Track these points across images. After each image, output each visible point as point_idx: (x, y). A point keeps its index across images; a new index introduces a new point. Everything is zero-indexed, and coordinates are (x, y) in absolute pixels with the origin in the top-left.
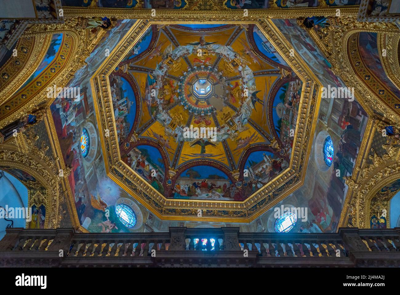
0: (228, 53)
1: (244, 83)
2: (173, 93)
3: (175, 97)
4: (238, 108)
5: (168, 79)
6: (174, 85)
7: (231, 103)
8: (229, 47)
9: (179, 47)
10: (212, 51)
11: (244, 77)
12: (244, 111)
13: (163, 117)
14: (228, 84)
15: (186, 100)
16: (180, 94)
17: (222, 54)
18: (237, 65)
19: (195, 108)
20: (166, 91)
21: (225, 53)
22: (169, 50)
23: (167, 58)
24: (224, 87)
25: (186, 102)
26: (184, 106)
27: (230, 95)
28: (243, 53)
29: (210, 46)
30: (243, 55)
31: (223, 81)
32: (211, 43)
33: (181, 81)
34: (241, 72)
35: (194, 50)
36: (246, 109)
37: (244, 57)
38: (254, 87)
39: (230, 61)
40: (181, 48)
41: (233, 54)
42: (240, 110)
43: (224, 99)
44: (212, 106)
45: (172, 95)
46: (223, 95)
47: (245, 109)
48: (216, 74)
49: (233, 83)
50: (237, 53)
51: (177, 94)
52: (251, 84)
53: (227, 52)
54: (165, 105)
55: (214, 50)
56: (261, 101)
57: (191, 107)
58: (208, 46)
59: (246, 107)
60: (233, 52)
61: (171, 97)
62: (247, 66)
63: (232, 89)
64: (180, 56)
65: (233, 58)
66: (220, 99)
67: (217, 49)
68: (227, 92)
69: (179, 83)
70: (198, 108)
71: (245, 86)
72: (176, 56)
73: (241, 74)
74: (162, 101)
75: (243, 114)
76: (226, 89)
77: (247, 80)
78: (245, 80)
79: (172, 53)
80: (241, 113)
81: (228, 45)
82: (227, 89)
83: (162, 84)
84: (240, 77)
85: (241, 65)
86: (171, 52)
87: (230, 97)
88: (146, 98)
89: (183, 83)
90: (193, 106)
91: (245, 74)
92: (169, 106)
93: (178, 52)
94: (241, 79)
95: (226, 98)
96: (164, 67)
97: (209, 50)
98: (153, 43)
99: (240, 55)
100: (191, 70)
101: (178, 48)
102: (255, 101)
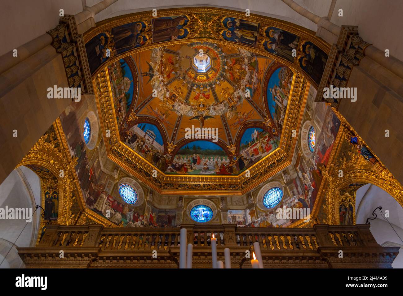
0: (179, 107)
1: (162, 81)
2: (231, 69)
3: (230, 63)
4: (165, 53)
5: (234, 84)
6: (230, 75)
7: (172, 55)
8: (180, 114)
9: (221, 115)
10: (193, 107)
11: (163, 86)
12: (158, 54)
13: (246, 51)
14: (177, 73)
15: (219, 56)
16: (225, 64)
17: (185, 105)
18: (171, 97)
19: (210, 47)
20: (238, 74)
21: (183, 106)
22: (230, 115)
23: (232, 107)
24: (181, 69)
25: (219, 54)
26: (222, 51)
27: (174, 63)
28: (168, 113)
29: (196, 114)
30: (167, 111)
31: (182, 75)
32: (194, 118)
33: (222, 75)
34: (167, 91)
35: (209, 110)
36: (156, 58)
37: (166, 109)
38: (153, 83)
39: (177, 100)
40: (220, 112)
41: (176, 108)
42: (162, 53)
43: (180, 57)
44: (191, 47)
45: (233, 67)
46: (181, 60)
47: (158, 57)
48: (189, 80)
49: (172, 77)
50: (172, 111)
51: (228, 65)
52: (156, 84)
53: (180, 109)
54: (241, 61)
55: (192, 109)
56: (144, 76)
57: (214, 48)
58: (197, 115)
59: (157, 59)
60: (175, 110)
61: (234, 65)
62: (162, 100)
63: (173, 70)
64: (221, 103)
65: (175, 104)
66: (183, 56)
67: (189, 111)
68: (177, 65)
69: (225, 74)
70: (207, 46)
71: (161, 79)
72: (225, 105)
73: (166, 89)
74: (244, 67)
75: (159, 50)
76: (179, 68)
77: (160, 85)
78: (162, 83)
79: (228, 109)
80: (161, 50)
81: (181, 117)
82: (177, 68)
83: (241, 82)
84: (167, 85)
85: (167, 98)
86: (229, 111)
87: (174, 61)
88: (257, 81)
89: (220, 72)
90: (212, 48)
91: (163, 90)
92: (237, 58)
93: (222, 108)
94: (166, 83)
95: (178, 58)
96: (236, 97)
97: (196, 109)
98: (242, 132)
99: (170, 109)
100: (212, 85)
101: (222, 113)
102: (149, 71)
